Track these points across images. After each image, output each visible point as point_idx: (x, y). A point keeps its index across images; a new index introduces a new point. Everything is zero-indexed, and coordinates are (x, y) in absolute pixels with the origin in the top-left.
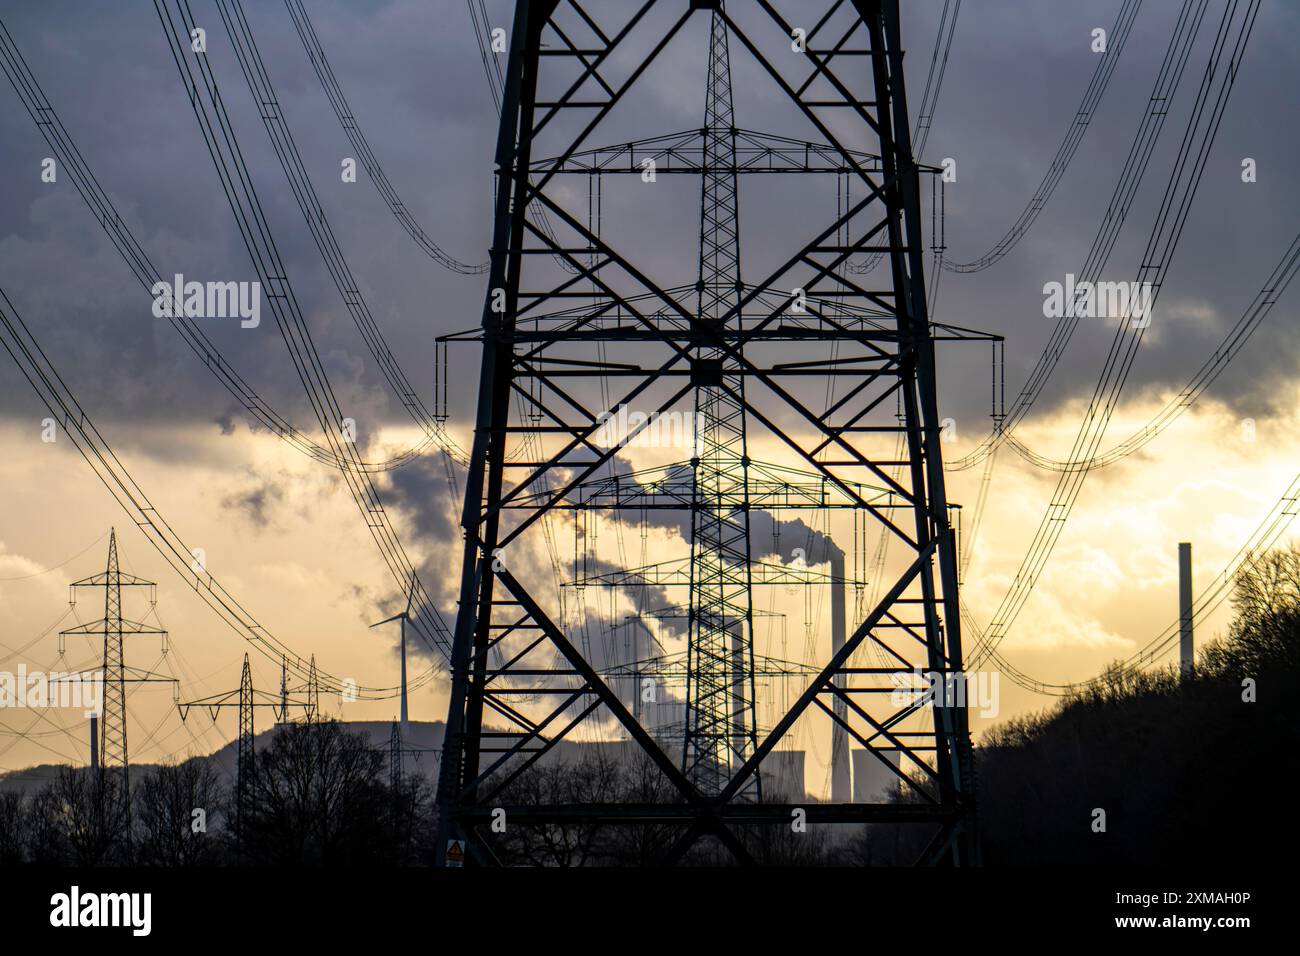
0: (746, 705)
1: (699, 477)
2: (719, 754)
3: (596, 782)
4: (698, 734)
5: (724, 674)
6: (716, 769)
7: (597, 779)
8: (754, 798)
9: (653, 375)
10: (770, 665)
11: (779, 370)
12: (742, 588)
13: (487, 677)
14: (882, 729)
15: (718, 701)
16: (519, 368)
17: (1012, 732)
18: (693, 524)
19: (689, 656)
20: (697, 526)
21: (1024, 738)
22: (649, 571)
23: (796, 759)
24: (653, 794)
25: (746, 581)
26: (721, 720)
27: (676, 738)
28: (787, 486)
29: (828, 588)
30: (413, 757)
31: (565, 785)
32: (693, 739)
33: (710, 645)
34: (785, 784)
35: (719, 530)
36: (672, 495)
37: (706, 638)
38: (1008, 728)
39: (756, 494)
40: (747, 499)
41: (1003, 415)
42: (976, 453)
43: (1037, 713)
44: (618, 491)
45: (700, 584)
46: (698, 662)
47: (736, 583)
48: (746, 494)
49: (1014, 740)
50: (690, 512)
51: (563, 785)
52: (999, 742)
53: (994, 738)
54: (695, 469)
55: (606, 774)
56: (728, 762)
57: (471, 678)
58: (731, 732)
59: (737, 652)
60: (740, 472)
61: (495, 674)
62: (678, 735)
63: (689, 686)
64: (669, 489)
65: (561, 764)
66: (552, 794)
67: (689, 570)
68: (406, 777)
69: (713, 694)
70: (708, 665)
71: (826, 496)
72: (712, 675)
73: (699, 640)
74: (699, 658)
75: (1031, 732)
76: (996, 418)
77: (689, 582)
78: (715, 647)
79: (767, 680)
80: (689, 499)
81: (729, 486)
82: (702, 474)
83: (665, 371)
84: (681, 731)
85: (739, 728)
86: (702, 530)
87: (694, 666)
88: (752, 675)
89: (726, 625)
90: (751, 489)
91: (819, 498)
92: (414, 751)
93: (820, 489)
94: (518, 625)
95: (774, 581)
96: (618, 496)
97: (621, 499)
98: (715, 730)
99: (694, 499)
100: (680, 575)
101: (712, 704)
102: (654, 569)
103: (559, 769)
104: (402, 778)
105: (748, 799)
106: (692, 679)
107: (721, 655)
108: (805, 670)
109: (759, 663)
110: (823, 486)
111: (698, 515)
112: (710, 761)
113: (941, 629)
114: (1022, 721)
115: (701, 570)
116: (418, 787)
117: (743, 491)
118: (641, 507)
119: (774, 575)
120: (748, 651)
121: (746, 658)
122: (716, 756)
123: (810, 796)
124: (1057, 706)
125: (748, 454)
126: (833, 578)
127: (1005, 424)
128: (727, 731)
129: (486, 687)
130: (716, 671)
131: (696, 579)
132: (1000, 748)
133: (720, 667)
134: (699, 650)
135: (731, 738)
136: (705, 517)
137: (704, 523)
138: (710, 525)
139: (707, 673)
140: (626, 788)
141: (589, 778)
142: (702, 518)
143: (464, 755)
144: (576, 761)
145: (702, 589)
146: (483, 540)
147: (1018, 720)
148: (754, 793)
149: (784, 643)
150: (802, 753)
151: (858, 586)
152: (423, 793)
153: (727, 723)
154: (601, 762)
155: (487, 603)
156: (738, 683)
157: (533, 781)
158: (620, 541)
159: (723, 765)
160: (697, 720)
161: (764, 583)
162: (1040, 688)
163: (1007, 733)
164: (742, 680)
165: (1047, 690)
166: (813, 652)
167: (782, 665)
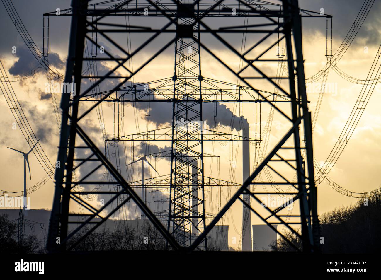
0: (199, 202)
1: (176, 86)
2: (186, 227)
3: (124, 240)
4: (175, 216)
5: (188, 186)
6: (183, 234)
7: (124, 239)
8: (203, 249)
9: (158, 32)
10: (211, 181)
11: (222, 30)
12: (198, 142)
13: (72, 185)
14: (273, 213)
15: (185, 200)
16: (90, 28)
17: (334, 217)
18: (174, 109)
19: (171, 177)
20: (175, 111)
21: (340, 220)
22: (150, 133)
23: (225, 229)
24: (153, 246)
25: (200, 139)
26: (187, 209)
27: (164, 218)
28: (221, 90)
29: (241, 143)
30: (30, 227)
31: (108, 242)
32: (173, 219)
33: (181, 171)
34: (219, 242)
35: (187, 113)
36: (163, 95)
37: (179, 167)
38: (332, 215)
39: (205, 95)
40: (201, 97)
41: (331, 56)
42: (318, 75)
43: (347, 207)
44: (135, 92)
45: (176, 140)
46: (175, 180)
47: (195, 140)
48: (201, 95)
49: (336, 221)
50: (172, 103)
51: (106, 242)
52: (328, 222)
53: (325, 220)
54: (175, 82)
55: (128, 236)
56: (190, 231)
57: (64, 185)
58: (191, 215)
59: (195, 175)
60: (197, 83)
61: (76, 184)
62: (164, 217)
63: (171, 192)
64: (161, 92)
65: (105, 231)
66: (101, 246)
67: (171, 133)
68: (27, 237)
69: (182, 196)
70: (180, 181)
71: (241, 96)
72: (182, 186)
73: (176, 169)
74: (175, 178)
75: (344, 217)
76: (328, 57)
77: (171, 139)
78: (183, 172)
79: (210, 189)
80: (172, 97)
81: (191, 91)
82: (178, 84)
83: (164, 30)
84: (166, 215)
85: (196, 213)
86: (177, 113)
87: (173, 182)
88: (203, 186)
89: (189, 162)
90: (203, 92)
91: (237, 97)
92: (30, 224)
93: (238, 92)
94: (89, 159)
95: (214, 139)
96: (135, 95)
97: (137, 97)
98: (183, 214)
99: (174, 97)
100: (166, 135)
101: (182, 201)
102: (153, 133)
103: (104, 233)
104: (24, 237)
105: (200, 249)
106: (172, 188)
107: (187, 176)
108: (229, 184)
109: (206, 181)
110: (240, 91)
111: (176, 105)
112: (181, 230)
113: (304, 163)
114: (339, 211)
115: (177, 133)
116: (32, 242)
117: (199, 93)
118: (147, 101)
119: (214, 136)
120: (201, 174)
121: (200, 177)
122: (184, 228)
123: (231, 248)
124: (357, 203)
125: (202, 75)
126: (243, 137)
127: (332, 60)
128: (189, 215)
129: (72, 191)
130: (184, 184)
131: (175, 138)
132: (328, 225)
133: (186, 182)
134: (175, 173)
135: (191, 219)
136: (179, 107)
137: (179, 109)
138: (182, 110)
139: (179, 185)
140: (139, 243)
141: (120, 238)
142: (177, 107)
143: (60, 225)
144: (113, 229)
145: (177, 142)
146: (71, 115)
147: (337, 210)
148: (203, 246)
149: (219, 171)
150: (227, 227)
151: (257, 142)
152: (35, 246)
153: (190, 211)
154: (126, 230)
155: (72, 148)
156: (195, 191)
157: (91, 240)
158: (136, 118)
159: (187, 232)
160: (174, 210)
161: (209, 140)
162: (350, 194)
163: (331, 217)
164: (197, 189)
165: (353, 195)
166: (234, 176)
167: (217, 182)
